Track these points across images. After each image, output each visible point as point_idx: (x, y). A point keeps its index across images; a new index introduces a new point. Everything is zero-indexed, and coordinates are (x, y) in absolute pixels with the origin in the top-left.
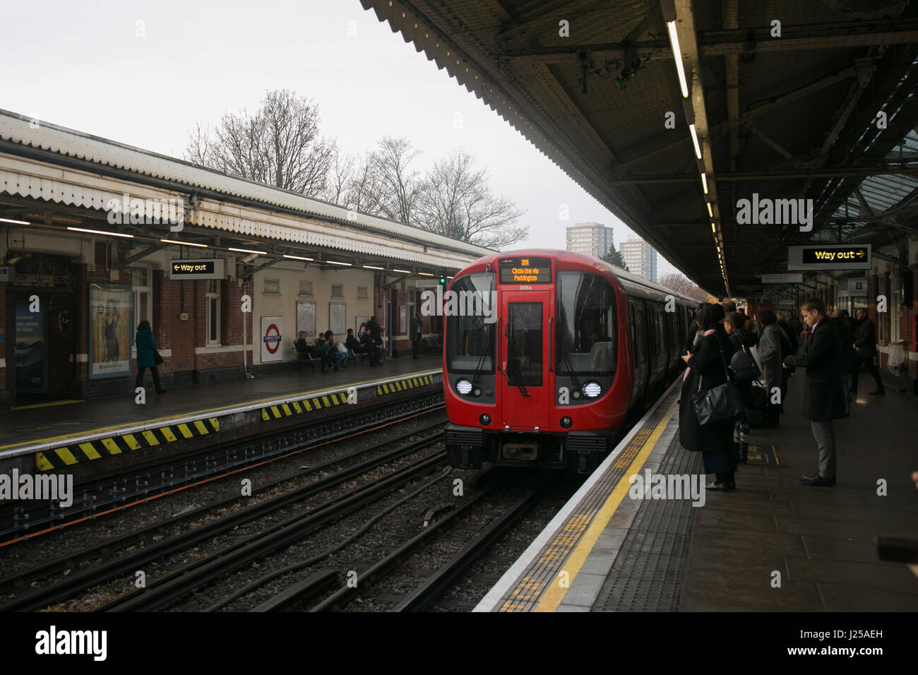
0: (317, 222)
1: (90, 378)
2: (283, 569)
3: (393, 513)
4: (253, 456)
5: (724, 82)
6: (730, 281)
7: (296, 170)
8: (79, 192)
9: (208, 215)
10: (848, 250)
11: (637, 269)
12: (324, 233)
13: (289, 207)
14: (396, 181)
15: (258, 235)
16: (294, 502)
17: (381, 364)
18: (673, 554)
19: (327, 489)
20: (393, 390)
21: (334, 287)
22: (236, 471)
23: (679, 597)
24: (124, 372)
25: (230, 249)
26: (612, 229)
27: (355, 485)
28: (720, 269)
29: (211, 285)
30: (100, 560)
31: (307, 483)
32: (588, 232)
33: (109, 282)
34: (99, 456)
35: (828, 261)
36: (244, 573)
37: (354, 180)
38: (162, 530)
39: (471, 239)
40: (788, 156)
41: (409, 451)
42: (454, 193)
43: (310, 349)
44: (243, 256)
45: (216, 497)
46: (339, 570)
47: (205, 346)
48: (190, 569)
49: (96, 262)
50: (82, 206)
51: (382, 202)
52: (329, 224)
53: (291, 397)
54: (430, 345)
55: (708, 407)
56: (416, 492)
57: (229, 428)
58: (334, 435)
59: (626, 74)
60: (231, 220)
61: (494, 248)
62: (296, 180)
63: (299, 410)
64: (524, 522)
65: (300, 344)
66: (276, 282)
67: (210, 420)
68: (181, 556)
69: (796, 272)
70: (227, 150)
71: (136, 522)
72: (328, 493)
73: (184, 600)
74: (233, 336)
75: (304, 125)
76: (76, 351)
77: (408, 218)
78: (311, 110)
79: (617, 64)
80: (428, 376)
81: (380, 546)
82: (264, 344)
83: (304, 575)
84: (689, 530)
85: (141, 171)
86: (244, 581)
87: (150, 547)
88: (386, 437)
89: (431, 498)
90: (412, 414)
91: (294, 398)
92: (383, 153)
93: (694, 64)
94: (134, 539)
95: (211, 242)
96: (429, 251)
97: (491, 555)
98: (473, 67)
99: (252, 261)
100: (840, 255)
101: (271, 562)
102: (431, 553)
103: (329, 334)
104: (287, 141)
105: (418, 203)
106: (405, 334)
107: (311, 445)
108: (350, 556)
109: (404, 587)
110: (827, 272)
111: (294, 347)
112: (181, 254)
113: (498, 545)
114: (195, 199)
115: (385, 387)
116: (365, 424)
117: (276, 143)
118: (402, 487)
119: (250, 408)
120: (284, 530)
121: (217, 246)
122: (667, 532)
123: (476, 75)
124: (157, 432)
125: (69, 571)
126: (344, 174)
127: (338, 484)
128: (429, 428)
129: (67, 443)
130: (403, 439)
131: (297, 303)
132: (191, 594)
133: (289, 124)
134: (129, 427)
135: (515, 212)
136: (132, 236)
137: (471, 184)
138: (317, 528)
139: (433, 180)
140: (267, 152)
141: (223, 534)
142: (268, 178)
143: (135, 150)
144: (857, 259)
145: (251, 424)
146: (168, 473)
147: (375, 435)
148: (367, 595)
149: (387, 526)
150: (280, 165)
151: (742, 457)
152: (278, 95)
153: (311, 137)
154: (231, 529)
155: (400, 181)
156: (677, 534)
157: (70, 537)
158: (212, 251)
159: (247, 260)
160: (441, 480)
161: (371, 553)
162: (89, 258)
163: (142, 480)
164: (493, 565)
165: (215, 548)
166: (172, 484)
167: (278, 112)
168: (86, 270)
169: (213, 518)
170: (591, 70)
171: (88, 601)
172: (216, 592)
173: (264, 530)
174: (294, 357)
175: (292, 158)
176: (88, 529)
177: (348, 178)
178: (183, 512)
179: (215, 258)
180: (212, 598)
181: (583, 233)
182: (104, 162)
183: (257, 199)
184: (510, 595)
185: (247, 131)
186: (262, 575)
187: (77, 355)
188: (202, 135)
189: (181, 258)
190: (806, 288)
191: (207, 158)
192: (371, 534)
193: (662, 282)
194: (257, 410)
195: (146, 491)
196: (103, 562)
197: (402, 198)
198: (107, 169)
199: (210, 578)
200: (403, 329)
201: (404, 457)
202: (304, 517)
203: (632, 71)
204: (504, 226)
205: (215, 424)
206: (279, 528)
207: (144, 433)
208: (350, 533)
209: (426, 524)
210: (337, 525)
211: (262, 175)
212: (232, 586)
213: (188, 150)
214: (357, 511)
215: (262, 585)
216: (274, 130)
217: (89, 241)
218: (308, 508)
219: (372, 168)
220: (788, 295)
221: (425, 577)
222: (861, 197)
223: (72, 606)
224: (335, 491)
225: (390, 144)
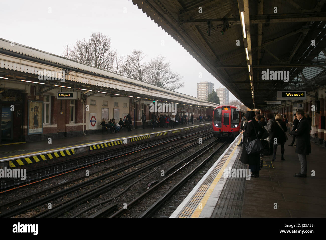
0: (110, 80)
1: (28, 134)
2: (97, 203)
3: (136, 184)
4: (86, 163)
5: (257, 33)
6: (255, 103)
7: (102, 61)
8: (26, 67)
9: (72, 77)
10: (298, 93)
11: (222, 98)
12: (113, 84)
13: (100, 74)
14: (137, 66)
15: (89, 84)
16: (101, 180)
17: (131, 131)
18: (238, 199)
19: (113, 175)
20: (136, 140)
21: (115, 103)
22: (80, 168)
23: (241, 215)
24: (41, 132)
25: (79, 89)
26: (213, 84)
27: (123, 174)
28: (252, 99)
29: (72, 102)
30: (32, 200)
31: (105, 173)
32: (205, 85)
33: (35, 100)
34: (32, 163)
35: (291, 97)
36: (84, 205)
37: (123, 65)
38: (54, 189)
39: (164, 87)
40: (278, 59)
41: (142, 162)
42: (158, 70)
43: (106, 125)
44: (83, 91)
45: (73, 177)
46: (118, 204)
47: (69, 123)
48: (64, 203)
49: (31, 93)
50: (27, 73)
51: (133, 73)
52: (114, 81)
53: (100, 142)
54: (149, 124)
55: (250, 148)
56: (145, 177)
57: (78, 153)
58: (115, 156)
59: (224, 30)
60: (80, 78)
61: (172, 90)
62: (102, 65)
63: (103, 147)
64: (183, 187)
65: (103, 123)
66: (95, 101)
67: (71, 150)
68: (61, 198)
69: (278, 100)
70: (78, 53)
71: (44, 186)
72: (113, 177)
73: (63, 214)
74: (79, 120)
75: (105, 45)
76: (23, 125)
77: (142, 79)
78: (108, 40)
79: (221, 26)
80: (148, 135)
81: (132, 195)
82: (90, 123)
83: (105, 206)
84: (243, 191)
85: (48, 60)
86: (84, 207)
87: (50, 195)
88: (134, 157)
89: (150, 179)
90: (143, 149)
91: (101, 143)
92: (133, 55)
93: (248, 27)
94: (44, 192)
95: (72, 86)
96: (150, 91)
97: (171, 199)
98: (170, 26)
99: (86, 93)
100: (295, 95)
101: (93, 201)
102: (150, 198)
103: (113, 119)
104: (99, 50)
105: (145, 74)
106: (140, 120)
107: (107, 159)
108: (121, 199)
109: (141, 210)
110: (289, 101)
111: (101, 124)
112: (61, 90)
113: (174, 195)
114: (67, 71)
115: (133, 139)
116: (126, 152)
117: (95, 51)
118: (139, 175)
119: (86, 146)
120: (98, 189)
121: (74, 88)
122: (235, 192)
123: (171, 29)
124: (52, 154)
125: (21, 203)
126: (119, 63)
127: (117, 173)
128: (149, 154)
129: (20, 158)
130: (139, 158)
131: (102, 109)
132: (65, 212)
133: (100, 45)
134: (42, 152)
135: (179, 77)
136: (45, 84)
137: (164, 67)
138: (109, 189)
139: (150, 65)
140: (92, 55)
141: (76, 191)
142: (92, 64)
143: (46, 53)
144: (301, 96)
145: (86, 151)
146: (56, 168)
147: (130, 156)
148: (127, 213)
149: (134, 189)
150: (96, 59)
151: (261, 165)
152: (96, 34)
153: (108, 49)
154: (79, 189)
155: (139, 66)
156: (239, 192)
157: (21, 191)
158: (72, 90)
159: (85, 93)
160: (153, 172)
161: (129, 198)
162: (28, 91)
163: (47, 171)
164: (172, 202)
165: (73, 196)
166: (57, 173)
167: (96, 41)
168: (27, 96)
169: (72, 185)
170: (212, 28)
171: (28, 214)
172: (74, 211)
173: (91, 189)
174: (101, 128)
175: (101, 57)
176: (27, 189)
177: (121, 64)
178: (61, 183)
179: (73, 92)
180: (72, 214)
181: (203, 85)
182: (35, 57)
183: (89, 71)
184: (181, 214)
185: (85, 47)
186: (90, 205)
187: (24, 126)
188: (69, 48)
189: (61, 92)
190: (282, 106)
191: (70, 56)
192: (129, 191)
193: (231, 103)
194: (88, 146)
195: (48, 175)
196: (33, 200)
197: (139, 72)
198: (36, 59)
199: (72, 207)
200: (140, 118)
201: (140, 164)
202: (105, 185)
203: (226, 28)
204: (176, 82)
205: (73, 151)
206: (96, 189)
207: (48, 154)
208: (121, 191)
209: (148, 188)
210: (117, 188)
211: (90, 63)
212: (79, 210)
213: (64, 53)
214: (124, 183)
215: (90, 209)
216: (95, 47)
217: (28, 85)
218: (106, 182)
219: (129, 61)
220: (275, 108)
221: (148, 207)
222: (302, 74)
223: (22, 216)
224: (116, 176)
225: (136, 52)
